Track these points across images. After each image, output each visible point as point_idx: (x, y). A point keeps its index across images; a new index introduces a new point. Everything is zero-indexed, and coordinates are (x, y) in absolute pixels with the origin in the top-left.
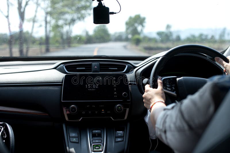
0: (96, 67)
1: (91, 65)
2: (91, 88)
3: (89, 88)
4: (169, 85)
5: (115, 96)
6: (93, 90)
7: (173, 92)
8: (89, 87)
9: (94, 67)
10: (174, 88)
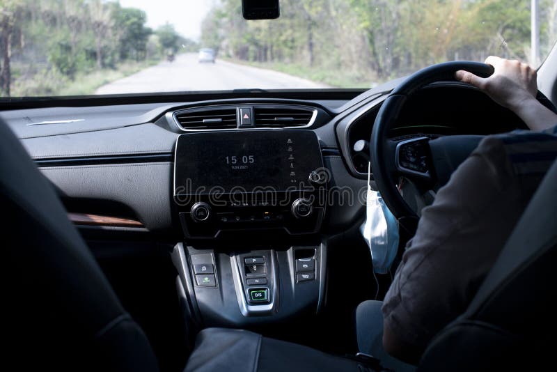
0: (246, 117)
1: (234, 111)
2: (236, 165)
3: (234, 165)
4: (413, 156)
5: (292, 181)
6: (242, 167)
7: (424, 172)
8: (234, 161)
9: (243, 116)
10: (425, 164)
